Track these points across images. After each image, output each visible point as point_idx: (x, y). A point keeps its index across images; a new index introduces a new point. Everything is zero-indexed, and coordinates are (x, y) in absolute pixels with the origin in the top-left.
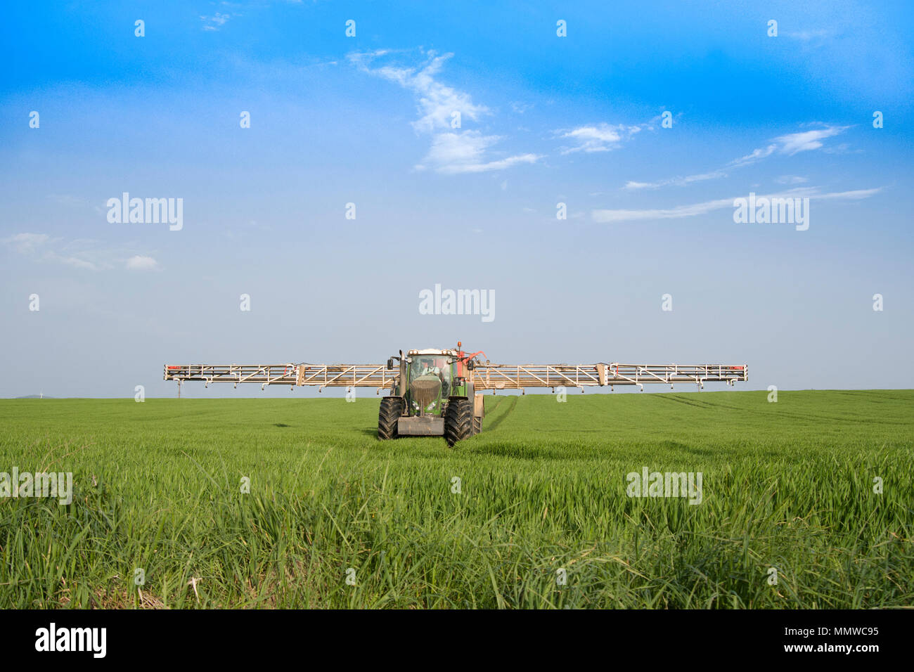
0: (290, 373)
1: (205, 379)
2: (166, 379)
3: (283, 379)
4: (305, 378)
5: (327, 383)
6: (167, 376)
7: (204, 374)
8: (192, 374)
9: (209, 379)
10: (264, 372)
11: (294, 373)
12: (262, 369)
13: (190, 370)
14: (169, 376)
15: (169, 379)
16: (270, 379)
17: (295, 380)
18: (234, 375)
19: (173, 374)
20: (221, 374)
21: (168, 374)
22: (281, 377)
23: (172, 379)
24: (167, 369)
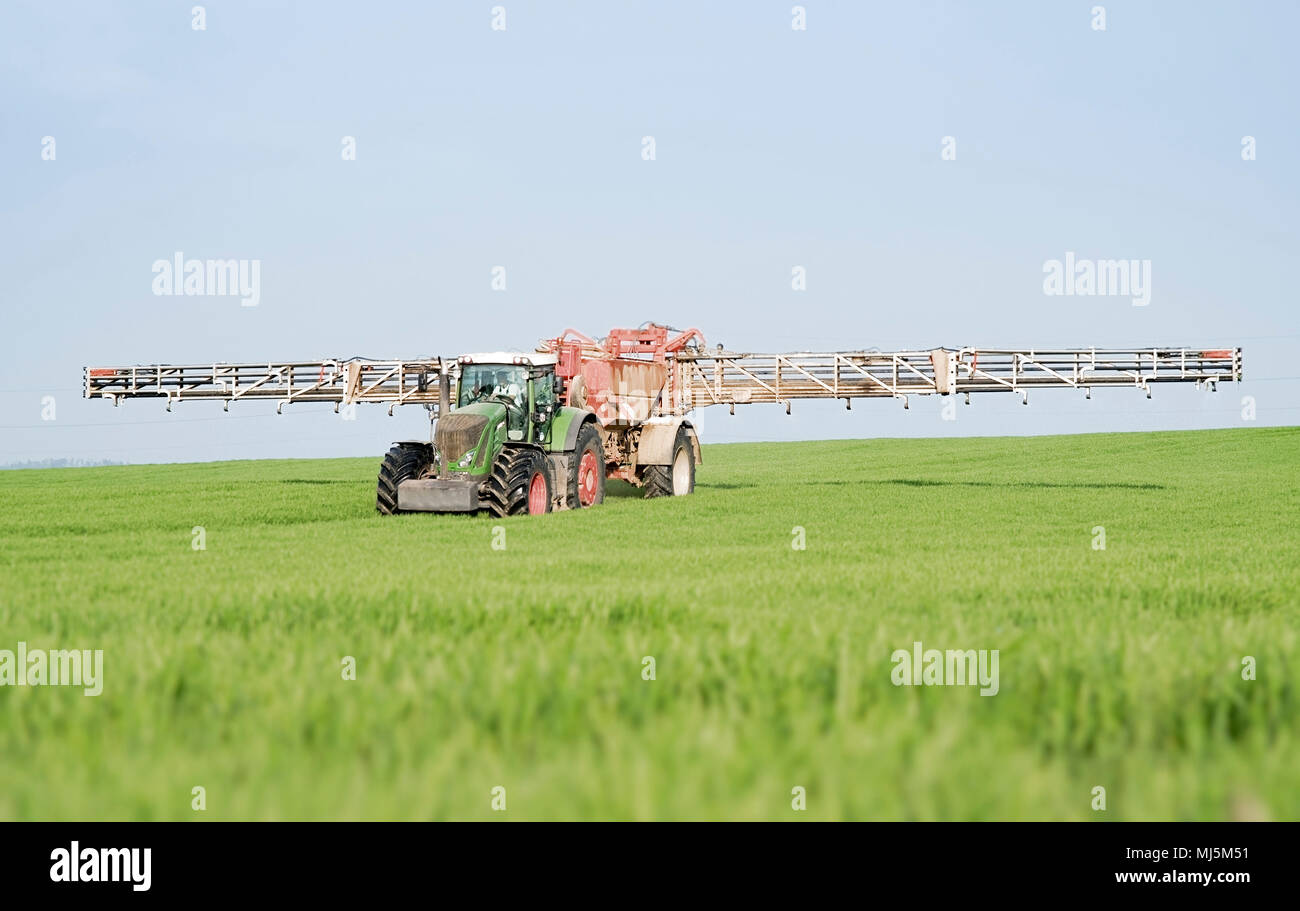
0: (330, 378)
1: (165, 395)
2: (88, 395)
3: (317, 391)
4: (361, 389)
5: (403, 396)
6: (90, 391)
7: (162, 384)
8: (140, 385)
9: (174, 395)
10: (280, 378)
11: (340, 378)
12: (277, 371)
13: (134, 376)
14: (94, 390)
15: (93, 396)
16: (293, 392)
17: (340, 391)
18: (220, 385)
19: (101, 386)
20: (197, 384)
21: (92, 385)
22: (312, 386)
23: (99, 396)
24: (88, 376)
